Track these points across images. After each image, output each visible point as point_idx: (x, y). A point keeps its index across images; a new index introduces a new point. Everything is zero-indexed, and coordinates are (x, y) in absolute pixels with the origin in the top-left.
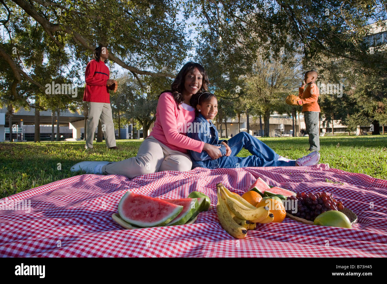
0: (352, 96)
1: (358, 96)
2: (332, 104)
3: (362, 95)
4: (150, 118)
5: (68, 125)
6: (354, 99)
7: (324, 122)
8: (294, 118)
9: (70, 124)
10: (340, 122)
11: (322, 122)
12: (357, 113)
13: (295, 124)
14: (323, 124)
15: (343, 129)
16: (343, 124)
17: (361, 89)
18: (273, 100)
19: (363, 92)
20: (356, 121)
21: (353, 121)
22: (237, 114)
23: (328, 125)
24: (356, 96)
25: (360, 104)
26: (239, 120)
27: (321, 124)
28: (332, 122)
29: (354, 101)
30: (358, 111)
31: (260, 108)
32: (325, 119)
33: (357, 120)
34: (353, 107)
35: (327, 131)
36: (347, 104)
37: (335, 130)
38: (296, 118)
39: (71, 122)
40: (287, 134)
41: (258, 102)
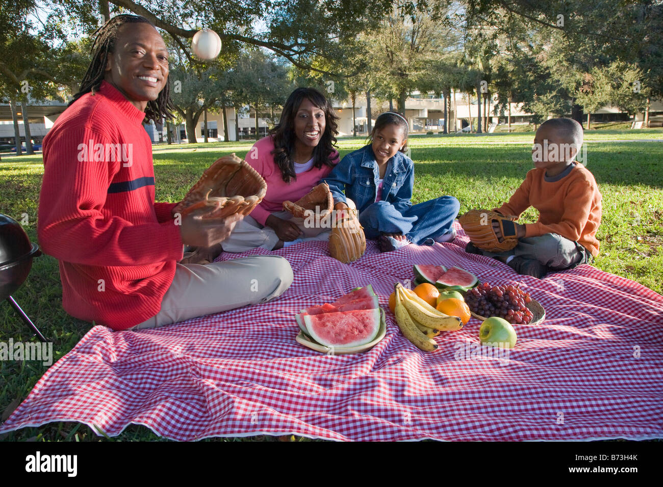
0: (544, 64)
1: (553, 63)
2: (510, 75)
3: (560, 62)
4: (197, 105)
5: (43, 121)
6: (548, 68)
7: (496, 107)
8: (447, 100)
9: (46, 119)
10: (522, 108)
11: (492, 108)
12: (551, 93)
13: (448, 110)
14: (495, 111)
15: (525, 118)
16: (527, 111)
17: (560, 51)
18: (414, 73)
19: (562, 56)
20: (547, 106)
21: (542, 107)
22: (350, 96)
23: (502, 112)
24: (551, 63)
25: (556, 77)
26: (354, 104)
27: (491, 110)
28: (508, 107)
29: (547, 71)
30: (551, 88)
31: (391, 88)
32: (497, 101)
33: (548, 104)
34: (545, 81)
35: (500, 122)
36: (535, 77)
37: (514, 119)
38: (450, 100)
39: (48, 116)
40: (434, 125)
41: (388, 77)
